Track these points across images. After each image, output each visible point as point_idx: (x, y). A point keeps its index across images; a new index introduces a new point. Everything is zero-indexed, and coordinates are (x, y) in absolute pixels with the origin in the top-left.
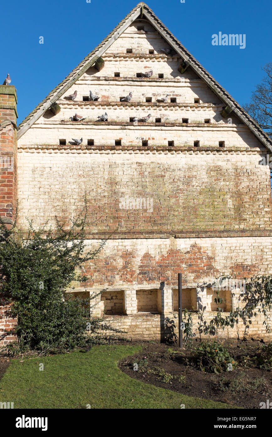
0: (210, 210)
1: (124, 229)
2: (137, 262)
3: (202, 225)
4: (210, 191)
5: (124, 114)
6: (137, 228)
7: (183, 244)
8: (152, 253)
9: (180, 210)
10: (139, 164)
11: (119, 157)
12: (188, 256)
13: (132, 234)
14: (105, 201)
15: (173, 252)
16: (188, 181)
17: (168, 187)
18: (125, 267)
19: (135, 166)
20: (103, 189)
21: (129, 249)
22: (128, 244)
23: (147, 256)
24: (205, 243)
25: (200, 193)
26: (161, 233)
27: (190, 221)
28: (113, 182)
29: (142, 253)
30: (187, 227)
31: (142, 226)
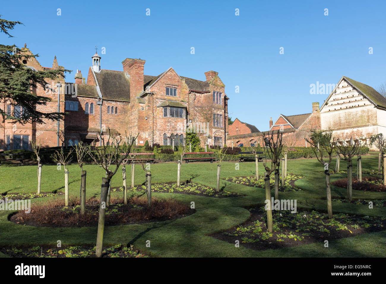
0: (361, 121)
1: (342, 128)
2: (345, 135)
3: (359, 125)
4: (362, 116)
5: (342, 101)
6: (345, 127)
7: (355, 130)
8: (348, 132)
9: (354, 122)
10: (345, 112)
11: (341, 111)
12: (356, 132)
13: (344, 129)
14: (338, 122)
15: (353, 132)
16: (356, 115)
17: (352, 117)
18: (342, 136)
19: (344, 113)
20: (338, 120)
21: (343, 132)
22: (343, 131)
23: (347, 133)
24: (360, 129)
25: (359, 117)
26: (350, 128)
27: (357, 124)
28: (340, 118)
29: (346, 133)
30: (356, 125)
31: (346, 127)
